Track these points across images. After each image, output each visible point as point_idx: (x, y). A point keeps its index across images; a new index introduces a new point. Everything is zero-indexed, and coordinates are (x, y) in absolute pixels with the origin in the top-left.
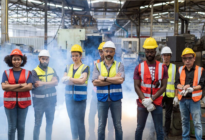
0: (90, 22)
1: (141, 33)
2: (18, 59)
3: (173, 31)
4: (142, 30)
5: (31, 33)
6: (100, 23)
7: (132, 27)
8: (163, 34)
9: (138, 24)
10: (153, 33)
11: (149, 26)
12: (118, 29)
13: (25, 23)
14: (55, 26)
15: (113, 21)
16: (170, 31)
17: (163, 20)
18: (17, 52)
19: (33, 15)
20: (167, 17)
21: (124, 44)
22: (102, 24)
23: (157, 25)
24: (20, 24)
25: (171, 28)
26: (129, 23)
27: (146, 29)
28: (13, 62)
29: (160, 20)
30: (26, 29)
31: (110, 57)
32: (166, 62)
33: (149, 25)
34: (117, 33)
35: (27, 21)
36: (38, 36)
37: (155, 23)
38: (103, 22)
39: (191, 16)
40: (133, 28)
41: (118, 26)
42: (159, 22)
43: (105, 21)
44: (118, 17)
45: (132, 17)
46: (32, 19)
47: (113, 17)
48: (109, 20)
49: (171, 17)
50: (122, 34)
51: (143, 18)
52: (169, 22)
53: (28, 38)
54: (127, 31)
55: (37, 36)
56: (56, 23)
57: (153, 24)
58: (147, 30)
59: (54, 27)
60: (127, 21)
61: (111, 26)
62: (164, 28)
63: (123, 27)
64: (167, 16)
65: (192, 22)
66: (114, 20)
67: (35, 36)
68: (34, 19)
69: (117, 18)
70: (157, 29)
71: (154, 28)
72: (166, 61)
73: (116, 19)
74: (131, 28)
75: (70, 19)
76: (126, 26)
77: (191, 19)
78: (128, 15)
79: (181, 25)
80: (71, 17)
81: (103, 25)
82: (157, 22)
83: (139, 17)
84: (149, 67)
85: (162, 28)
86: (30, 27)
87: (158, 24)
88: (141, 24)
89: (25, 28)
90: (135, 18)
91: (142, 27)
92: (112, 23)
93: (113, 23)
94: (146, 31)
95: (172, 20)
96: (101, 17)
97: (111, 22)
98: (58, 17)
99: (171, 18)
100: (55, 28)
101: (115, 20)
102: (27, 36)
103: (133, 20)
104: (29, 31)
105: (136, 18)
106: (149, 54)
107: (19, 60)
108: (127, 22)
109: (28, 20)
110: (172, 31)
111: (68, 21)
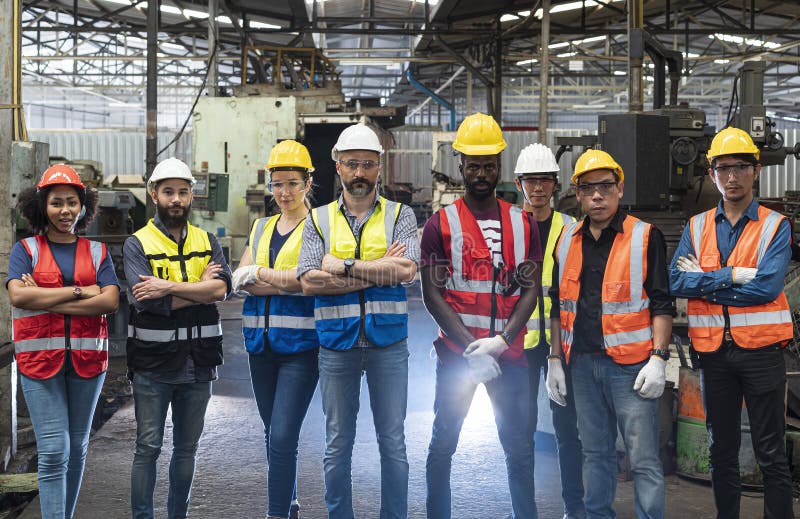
0: (312, 72)
1: (506, 114)
2: (68, 199)
3: (626, 108)
4: (508, 105)
5: (88, 116)
6: (350, 76)
7: (469, 90)
8: (586, 118)
9: (494, 81)
10: (548, 114)
11: (533, 88)
12: (416, 103)
13: (64, 78)
14: (179, 91)
15: (397, 71)
16: (612, 108)
17: (585, 65)
18: (64, 175)
19: (97, 49)
20: (604, 54)
21: (443, 152)
22: (355, 81)
23: (565, 83)
24: (48, 84)
25: (618, 96)
26: (460, 75)
27: (522, 100)
28: (52, 209)
29: (576, 66)
30: (70, 102)
31: (364, 184)
32: (536, 207)
33: (536, 85)
34: (414, 116)
35: (75, 73)
36: (115, 128)
37: (557, 76)
38: (360, 72)
39: (690, 49)
40: (474, 96)
41: (419, 89)
42: (573, 74)
43: (369, 71)
44: (416, 56)
45: (471, 52)
46: (91, 65)
47: (399, 53)
48: (383, 68)
49: (615, 54)
50: (434, 121)
51: (511, 57)
52: (609, 74)
53: (79, 134)
54: (451, 107)
55: (110, 128)
56: (183, 77)
57: (549, 83)
58: (527, 105)
59: (176, 95)
60: (450, 70)
61: (390, 88)
62: (588, 97)
63: (437, 92)
64: (601, 50)
65: (696, 73)
66: (403, 66)
67: (104, 128)
68: (98, 63)
69: (413, 60)
70: (563, 100)
71: (552, 96)
72: (536, 203)
73: (411, 63)
74: (464, 96)
75: (235, 64)
76: (448, 87)
77: (693, 59)
78: (457, 48)
79: (653, 85)
80: (242, 56)
81: (361, 87)
82: (563, 74)
83: (499, 53)
84: (479, 222)
85: (584, 97)
86: (85, 93)
87: (568, 79)
88: (504, 80)
89: (64, 99)
90: (481, 57)
91: (507, 94)
92: (396, 76)
93: (399, 79)
94: (523, 108)
95: (621, 67)
96: (352, 53)
97: (392, 75)
98: (190, 55)
99: (615, 58)
100: (179, 100)
101: (407, 65)
102: (75, 127)
103: (476, 64)
104: (82, 109)
105: (487, 59)
106: (480, 173)
107: (72, 204)
108: (452, 74)
109: (79, 68)
110: (621, 107)
111: (228, 70)
